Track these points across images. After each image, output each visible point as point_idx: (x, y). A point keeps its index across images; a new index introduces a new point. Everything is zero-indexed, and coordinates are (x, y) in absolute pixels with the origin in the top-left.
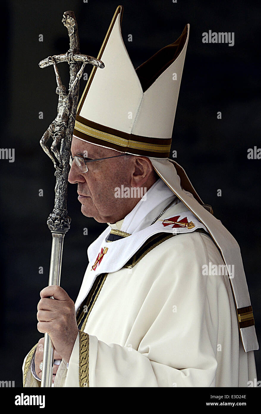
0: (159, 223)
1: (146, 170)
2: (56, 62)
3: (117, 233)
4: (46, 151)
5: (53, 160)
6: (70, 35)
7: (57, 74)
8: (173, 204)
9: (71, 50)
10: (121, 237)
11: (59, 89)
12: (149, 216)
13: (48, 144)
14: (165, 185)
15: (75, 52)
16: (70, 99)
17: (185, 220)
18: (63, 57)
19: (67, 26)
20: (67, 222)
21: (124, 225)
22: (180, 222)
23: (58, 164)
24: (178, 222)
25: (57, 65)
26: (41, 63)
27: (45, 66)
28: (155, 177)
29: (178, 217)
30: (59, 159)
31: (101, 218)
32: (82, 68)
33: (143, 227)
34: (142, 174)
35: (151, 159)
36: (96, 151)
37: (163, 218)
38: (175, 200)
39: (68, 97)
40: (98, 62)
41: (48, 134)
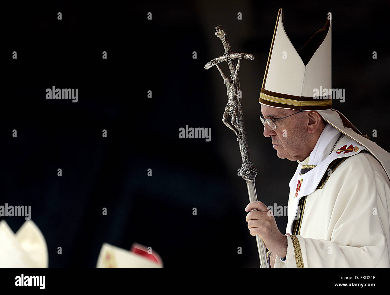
0: (334, 152)
1: (317, 119)
2: (217, 63)
3: (306, 167)
4: (228, 125)
5: (234, 131)
6: (223, 42)
7: (220, 71)
8: (341, 138)
9: (226, 52)
10: (310, 169)
11: (226, 80)
12: (326, 150)
13: (229, 120)
14: (333, 127)
15: (230, 52)
16: (235, 86)
17: (351, 147)
18: (221, 59)
19: (219, 36)
20: (254, 171)
21: (310, 160)
22: (349, 148)
23: (238, 132)
24: (347, 149)
25: (218, 65)
26: (206, 66)
27: (209, 67)
28: (325, 123)
29: (346, 146)
30: (238, 129)
31: (292, 158)
32: (239, 63)
33: (324, 158)
34: (314, 123)
35: (319, 111)
37: (336, 149)
38: (341, 135)
39: (233, 85)
40: (249, 56)
41: (226, 113)
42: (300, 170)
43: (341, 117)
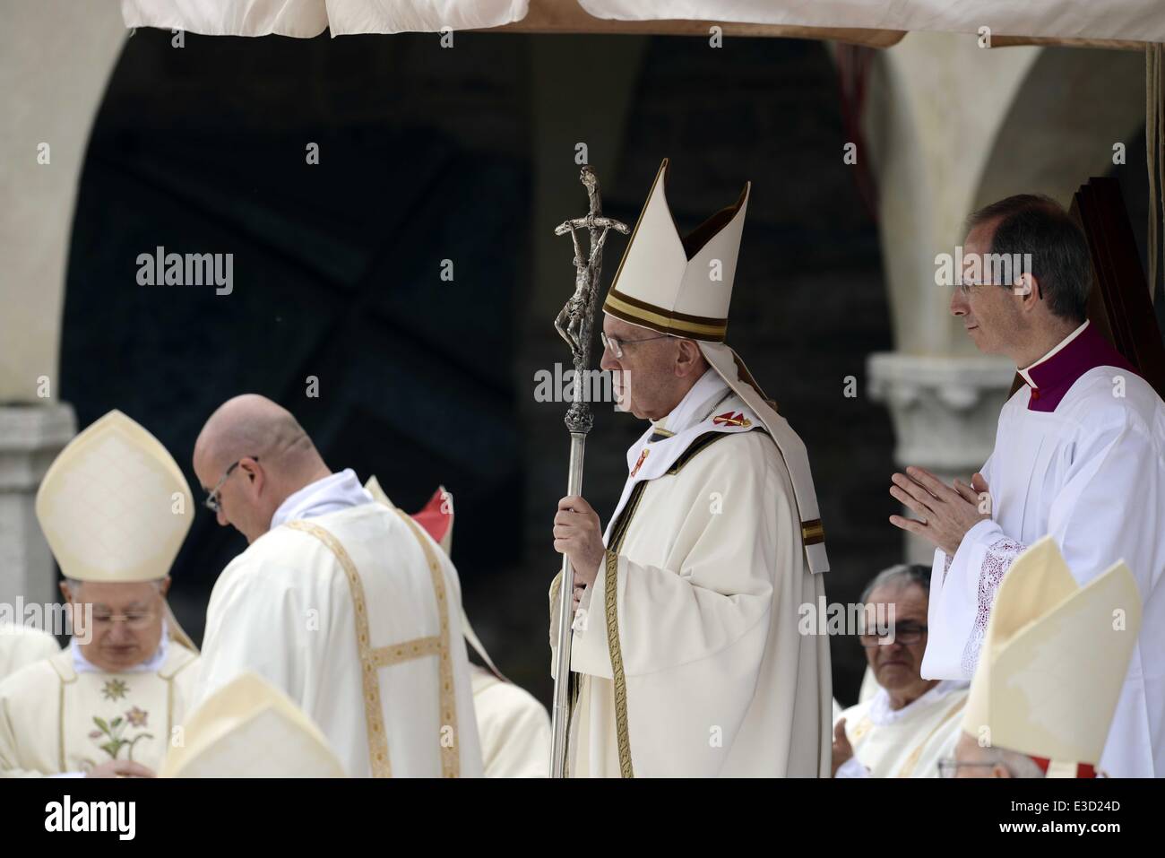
0: (710, 420)
1: (693, 354)
2: (574, 228)
3: (660, 432)
4: (563, 335)
5: (571, 345)
6: (590, 195)
7: (575, 242)
8: (728, 399)
9: (591, 213)
10: (665, 437)
11: (577, 260)
12: (698, 412)
13: (564, 325)
14: (718, 376)
15: (597, 215)
16: (591, 272)
17: (740, 418)
18: (582, 222)
19: (587, 184)
20: (588, 419)
22: (736, 419)
23: (577, 349)
24: (734, 419)
25: (576, 232)
26: (557, 230)
27: (562, 232)
29: (732, 413)
30: (577, 343)
31: (641, 414)
32: (604, 234)
33: (690, 425)
34: (688, 360)
35: (700, 342)
36: (632, 332)
38: (730, 393)
39: (588, 268)
40: (622, 227)
41: (564, 313)
42: (651, 434)
43: (736, 361)
